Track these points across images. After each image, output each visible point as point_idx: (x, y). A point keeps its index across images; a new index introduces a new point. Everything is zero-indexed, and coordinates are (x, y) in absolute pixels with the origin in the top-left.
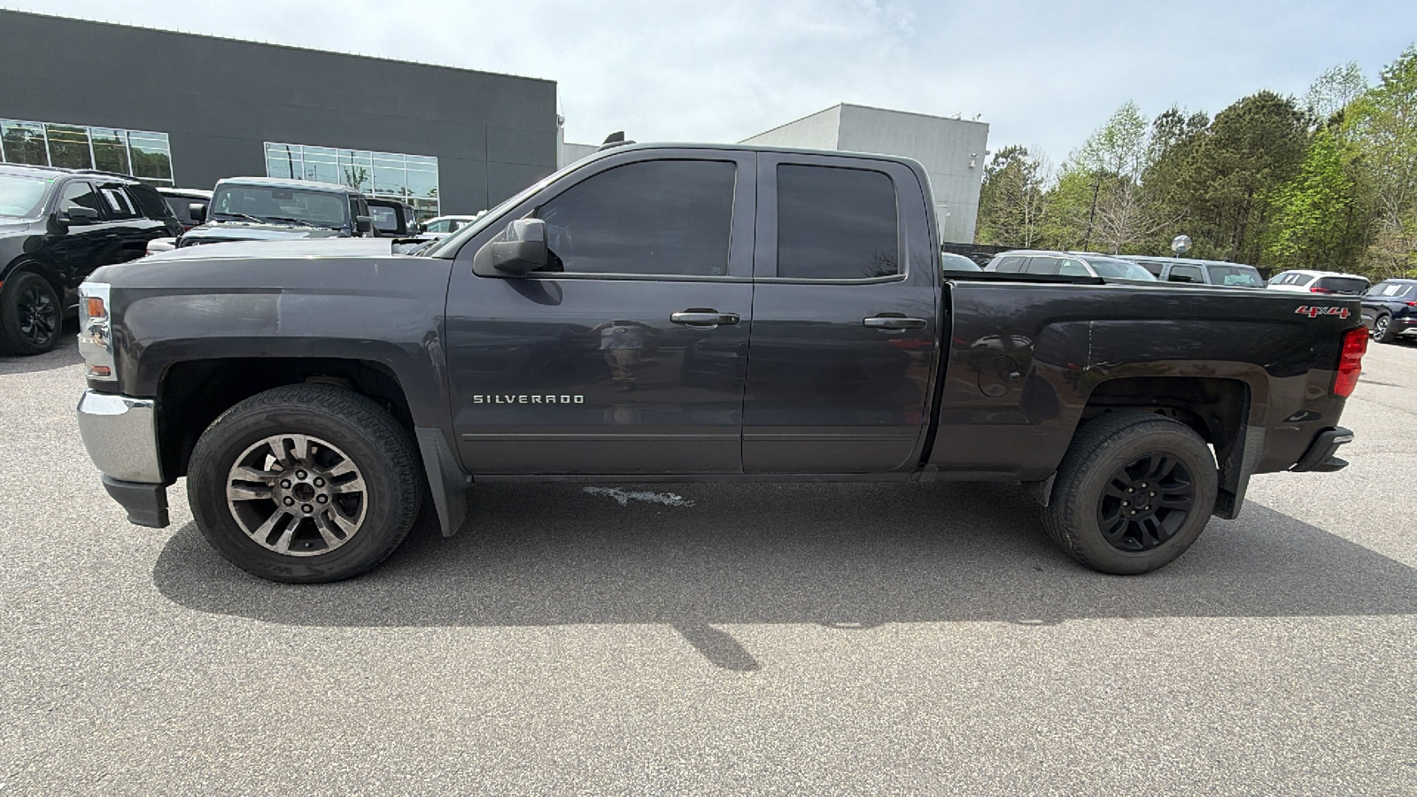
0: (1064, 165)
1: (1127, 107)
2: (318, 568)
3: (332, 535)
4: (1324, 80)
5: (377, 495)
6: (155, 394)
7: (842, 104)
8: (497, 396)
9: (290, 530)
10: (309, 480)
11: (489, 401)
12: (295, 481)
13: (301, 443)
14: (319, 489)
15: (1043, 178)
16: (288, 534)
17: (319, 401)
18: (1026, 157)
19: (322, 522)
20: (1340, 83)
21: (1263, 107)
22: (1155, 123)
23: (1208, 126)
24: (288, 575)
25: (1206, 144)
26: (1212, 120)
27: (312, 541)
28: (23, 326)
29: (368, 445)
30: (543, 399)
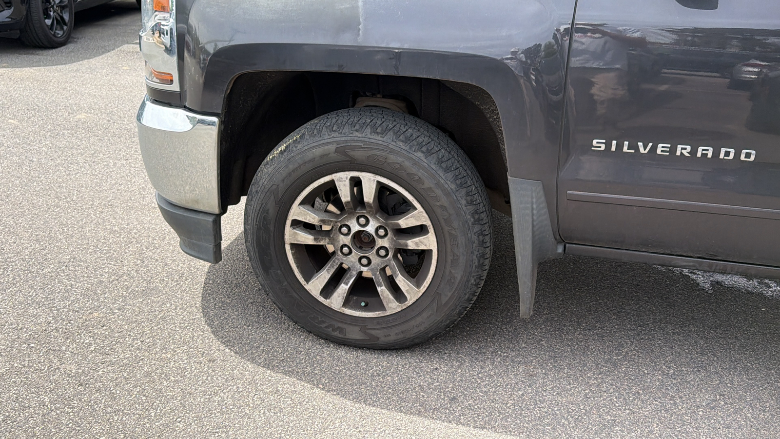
2: (373, 332)
3: (391, 297)
5: (449, 258)
6: (220, 111)
8: (626, 143)
9: (347, 284)
10: (371, 229)
11: (613, 148)
12: (355, 228)
13: (370, 183)
14: (380, 240)
16: (343, 288)
17: (394, 133)
19: (381, 281)
24: (340, 336)
27: (368, 300)
28: (45, 18)
29: (447, 194)
30: (693, 152)
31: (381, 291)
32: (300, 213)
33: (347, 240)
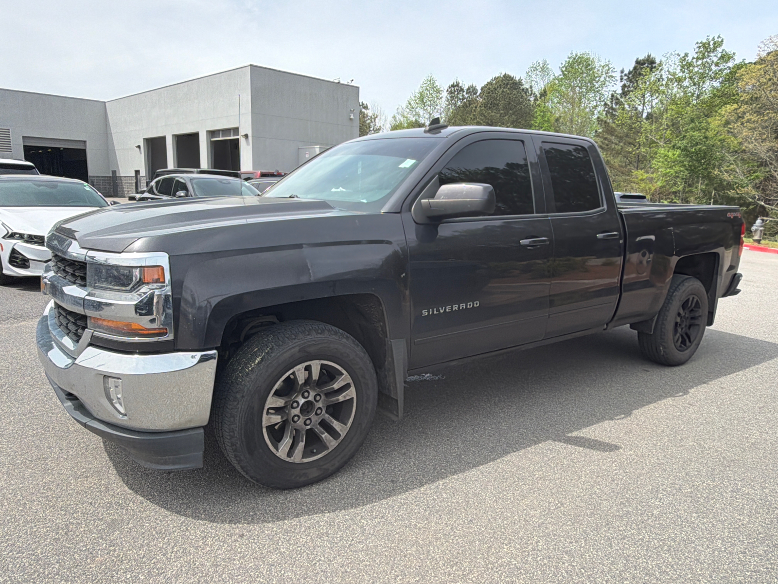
0: (394, 117)
1: (429, 79)
3: (331, 438)
4: (532, 69)
7: (251, 66)
11: (431, 313)
12: (302, 401)
14: (317, 403)
15: (380, 127)
16: (300, 446)
18: (368, 111)
20: (540, 72)
21: (507, 84)
22: (447, 91)
23: (478, 94)
25: (480, 107)
26: (479, 91)
27: (317, 446)
30: (459, 307)
31: (325, 436)
32: (273, 401)
33: (296, 411)
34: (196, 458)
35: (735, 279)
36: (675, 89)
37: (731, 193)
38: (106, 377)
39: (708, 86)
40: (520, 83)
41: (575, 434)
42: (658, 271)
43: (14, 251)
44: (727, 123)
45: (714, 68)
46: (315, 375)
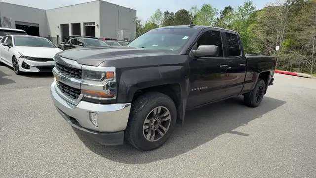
1: (158, 9)
4: (192, 8)
6: (132, 101)
12: (154, 120)
14: (158, 121)
18: (138, 19)
19: (159, 130)
20: (194, 9)
21: (184, 13)
22: (164, 14)
25: (175, 20)
26: (175, 14)
31: (161, 132)
32: (146, 121)
33: (152, 124)
34: (121, 141)
35: (272, 80)
36: (237, 17)
37: (253, 52)
38: (90, 112)
39: (247, 17)
40: (188, 13)
41: (233, 130)
42: (254, 77)
43: (23, 63)
44: (253, 29)
45: (249, 12)
46: (159, 112)
